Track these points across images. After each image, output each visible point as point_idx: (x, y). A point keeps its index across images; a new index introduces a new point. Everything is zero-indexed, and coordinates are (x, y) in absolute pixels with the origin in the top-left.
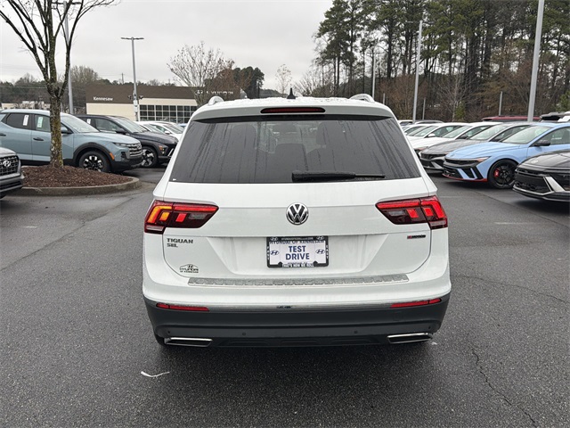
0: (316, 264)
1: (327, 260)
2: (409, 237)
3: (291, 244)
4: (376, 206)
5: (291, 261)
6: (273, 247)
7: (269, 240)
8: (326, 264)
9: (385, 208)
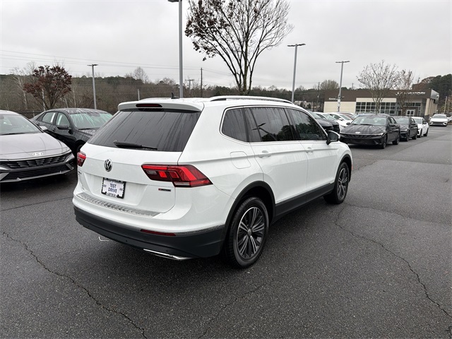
0: (118, 196)
1: (123, 195)
2: (159, 189)
3: (111, 182)
4: (142, 166)
5: (110, 192)
6: (105, 182)
7: (104, 178)
8: (122, 197)
9: (146, 168)
